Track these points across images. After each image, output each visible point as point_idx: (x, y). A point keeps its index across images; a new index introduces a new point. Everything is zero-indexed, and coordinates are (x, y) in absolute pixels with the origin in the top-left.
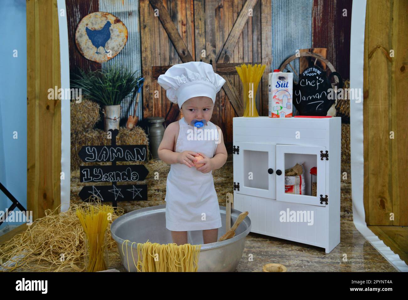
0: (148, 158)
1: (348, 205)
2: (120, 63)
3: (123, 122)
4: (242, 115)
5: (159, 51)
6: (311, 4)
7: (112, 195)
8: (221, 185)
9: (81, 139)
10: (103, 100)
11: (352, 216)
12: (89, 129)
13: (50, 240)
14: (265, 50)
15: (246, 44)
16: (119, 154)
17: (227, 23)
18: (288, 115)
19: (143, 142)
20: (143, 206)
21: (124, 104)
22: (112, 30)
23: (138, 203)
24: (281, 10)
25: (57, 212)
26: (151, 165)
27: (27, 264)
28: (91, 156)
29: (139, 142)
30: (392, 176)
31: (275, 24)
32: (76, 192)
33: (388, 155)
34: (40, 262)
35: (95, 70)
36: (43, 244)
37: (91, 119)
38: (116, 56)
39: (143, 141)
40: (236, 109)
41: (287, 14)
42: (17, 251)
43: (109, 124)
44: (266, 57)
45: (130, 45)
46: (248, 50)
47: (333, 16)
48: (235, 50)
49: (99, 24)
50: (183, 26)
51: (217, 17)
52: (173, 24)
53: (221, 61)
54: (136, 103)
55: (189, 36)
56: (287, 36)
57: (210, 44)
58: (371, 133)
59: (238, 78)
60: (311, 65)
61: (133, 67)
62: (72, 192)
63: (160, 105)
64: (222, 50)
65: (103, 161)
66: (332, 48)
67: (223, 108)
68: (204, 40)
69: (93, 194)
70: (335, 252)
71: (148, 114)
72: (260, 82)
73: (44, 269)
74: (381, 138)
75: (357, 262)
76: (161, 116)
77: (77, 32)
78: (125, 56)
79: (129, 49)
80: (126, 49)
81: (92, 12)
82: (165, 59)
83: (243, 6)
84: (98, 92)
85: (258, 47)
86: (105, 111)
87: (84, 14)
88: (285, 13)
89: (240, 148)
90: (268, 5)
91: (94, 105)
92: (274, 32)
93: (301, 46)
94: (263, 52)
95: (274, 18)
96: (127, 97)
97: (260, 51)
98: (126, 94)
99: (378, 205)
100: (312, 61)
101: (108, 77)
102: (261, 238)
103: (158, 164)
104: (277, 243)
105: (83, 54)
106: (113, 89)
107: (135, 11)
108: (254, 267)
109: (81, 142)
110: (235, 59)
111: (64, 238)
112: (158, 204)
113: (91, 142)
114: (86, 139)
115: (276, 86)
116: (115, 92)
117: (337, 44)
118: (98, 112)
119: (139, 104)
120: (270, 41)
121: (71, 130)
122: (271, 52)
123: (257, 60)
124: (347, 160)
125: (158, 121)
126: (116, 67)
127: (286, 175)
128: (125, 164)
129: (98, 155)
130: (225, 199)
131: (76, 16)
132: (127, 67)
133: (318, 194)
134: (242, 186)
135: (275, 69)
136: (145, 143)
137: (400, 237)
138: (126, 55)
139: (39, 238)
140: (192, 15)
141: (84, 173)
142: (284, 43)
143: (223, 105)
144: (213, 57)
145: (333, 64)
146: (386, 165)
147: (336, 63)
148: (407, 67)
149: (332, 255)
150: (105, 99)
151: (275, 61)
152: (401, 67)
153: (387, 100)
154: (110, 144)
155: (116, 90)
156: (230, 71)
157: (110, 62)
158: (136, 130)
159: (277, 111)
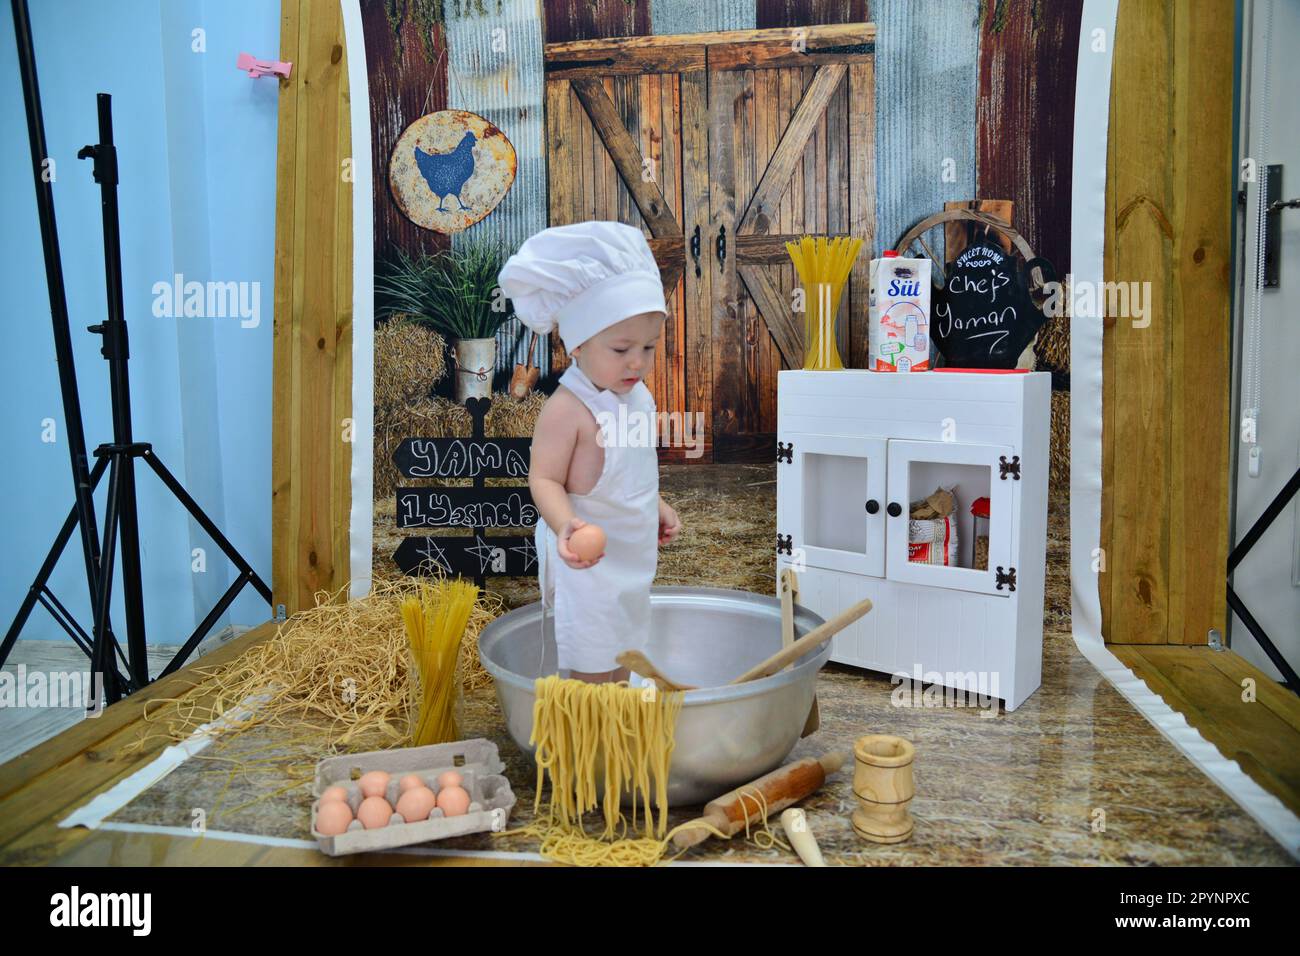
1: (1061, 593)
2: (495, 234)
3: (502, 380)
4: (800, 366)
5: (592, 203)
6: (974, 91)
7: (474, 561)
8: (743, 541)
9: (398, 421)
10: (454, 326)
11: (1069, 621)
12: (419, 398)
13: (329, 664)
14: (859, 204)
15: (810, 188)
16: (490, 459)
17: (764, 136)
18: (917, 366)
21: (504, 335)
22: (477, 153)
24: (898, 105)
25: (344, 599)
27: (278, 716)
28: (423, 463)
30: (1169, 522)
31: (884, 138)
32: (386, 551)
33: (1163, 470)
34: (307, 713)
35: (435, 253)
36: (312, 673)
37: (424, 372)
38: (487, 218)
40: (786, 351)
41: (915, 112)
42: (255, 686)
43: (468, 385)
44: (863, 219)
45: (521, 190)
46: (816, 202)
47: (1028, 121)
48: (782, 203)
49: (446, 139)
50: (653, 143)
51: (739, 119)
52: (629, 139)
53: (746, 230)
55: (667, 167)
56: (913, 169)
57: (720, 188)
58: (1122, 414)
59: (790, 272)
62: (376, 551)
64: (751, 202)
65: (451, 475)
66: (1027, 199)
67: (752, 347)
68: (706, 176)
69: (427, 557)
70: (1029, 709)
72: (845, 285)
73: (316, 730)
74: (1146, 427)
75: (1082, 732)
77: (393, 159)
78: (508, 217)
79: (518, 201)
80: (510, 199)
81: (432, 112)
83: (803, 94)
84: (441, 305)
85: (840, 195)
86: (458, 354)
87: (412, 115)
88: (909, 112)
89: (794, 449)
90: (867, 91)
91: (431, 339)
92: (881, 158)
93: (949, 193)
94: (854, 207)
95: (881, 122)
97: (845, 204)
99: (1135, 594)
100: (977, 231)
101: (467, 268)
102: (845, 672)
104: (884, 686)
105: (407, 212)
106: (477, 299)
107: (535, 107)
108: (828, 743)
109: (399, 428)
110: (783, 223)
111: (360, 661)
113: (422, 428)
114: (410, 421)
115: (889, 293)
116: (483, 306)
117: (1040, 189)
118: (441, 356)
120: (871, 182)
121: (375, 400)
122: (874, 208)
123: (839, 224)
124: (1060, 483)
127: (912, 517)
128: (505, 486)
129: (440, 461)
131: (392, 121)
133: (992, 565)
134: (798, 544)
135: (884, 250)
137: (1185, 672)
138: (510, 214)
139: (303, 659)
140: (677, 116)
141: (405, 505)
142: (907, 188)
143: (753, 339)
144: (728, 219)
145: (1028, 242)
146: (1157, 495)
147: (1037, 237)
148: (1209, 251)
149: (1022, 717)
150: (457, 324)
151: (883, 231)
152: (1194, 250)
153: (1162, 333)
154: (469, 434)
155: (483, 301)
156: (769, 255)
157: (471, 231)
158: (532, 402)
159: (892, 354)
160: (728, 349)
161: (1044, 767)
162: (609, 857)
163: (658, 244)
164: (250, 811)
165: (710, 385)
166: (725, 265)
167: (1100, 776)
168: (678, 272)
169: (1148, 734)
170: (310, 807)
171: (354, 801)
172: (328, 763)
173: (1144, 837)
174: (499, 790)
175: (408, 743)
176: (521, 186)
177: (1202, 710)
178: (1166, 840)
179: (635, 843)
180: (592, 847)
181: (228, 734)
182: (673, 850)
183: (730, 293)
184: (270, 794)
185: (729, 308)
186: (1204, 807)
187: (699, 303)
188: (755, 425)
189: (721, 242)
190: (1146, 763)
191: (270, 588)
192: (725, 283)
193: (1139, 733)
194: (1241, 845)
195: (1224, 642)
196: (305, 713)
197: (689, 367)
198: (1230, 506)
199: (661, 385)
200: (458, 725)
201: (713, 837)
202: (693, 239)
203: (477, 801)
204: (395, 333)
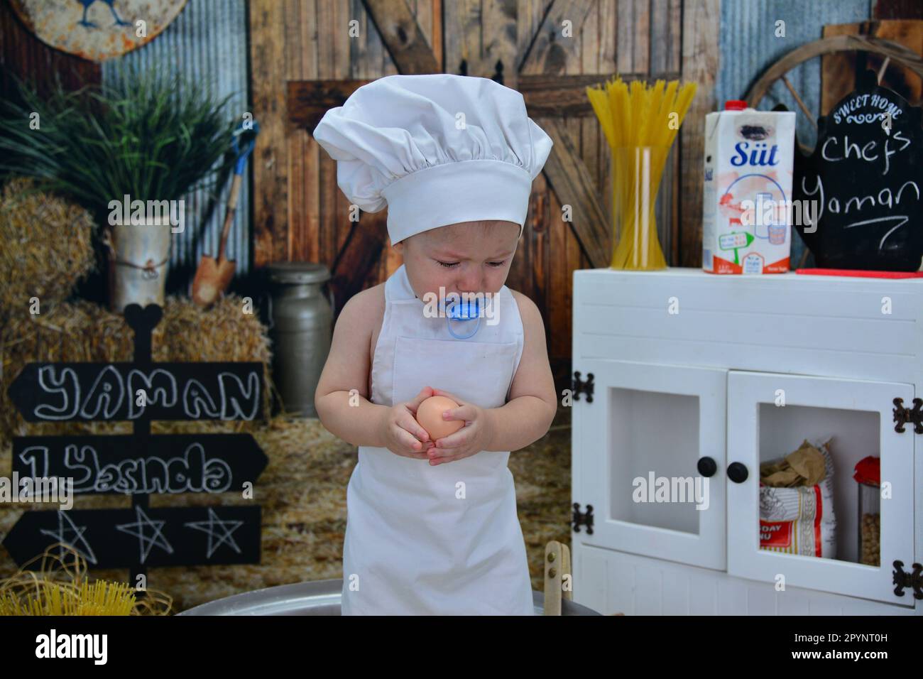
0: (268, 411)
2: (170, 65)
3: (180, 277)
4: (606, 263)
5: (312, 25)
7: (131, 544)
8: (526, 511)
9: (19, 336)
12: (53, 302)
14: (696, 29)
15: (626, 6)
16: (160, 394)
18: (772, 266)
19: (249, 352)
20: (243, 586)
23: (224, 573)
26: (275, 435)
28: (57, 400)
29: (237, 350)
35: (77, 88)
37: (61, 265)
38: (157, 41)
39: (251, 346)
40: (587, 241)
43: (128, 284)
44: (701, 52)
46: (634, 27)
48: (585, 28)
53: (534, 67)
54: (228, 210)
57: (497, 5)
59: (594, 131)
60: (866, 83)
61: (217, 81)
63: (314, 222)
64: (540, 26)
65: (100, 417)
67: (540, 236)
69: (58, 541)
71: (270, 253)
72: (673, 145)
76: (315, 259)
78: (188, 40)
79: (203, 17)
80: (191, 13)
82: (334, 57)
84: (88, 166)
85: (669, 16)
86: (114, 239)
89: (596, 381)
91: (72, 216)
93: (830, 11)
94: (689, 34)
96: (195, 190)
97: (675, 30)
98: (193, 180)
100: (869, 67)
101: (127, 113)
103: (303, 432)
105: (32, 24)
106: (143, 160)
109: (20, 347)
110: (586, 58)
112: (297, 580)
113: (57, 347)
114: (37, 337)
115: (733, 161)
116: (152, 171)
118: (88, 241)
119: (239, 215)
122: (718, 35)
123: (666, 59)
125: (308, 278)
126: (154, 77)
127: (763, 483)
128: (181, 432)
129: (83, 397)
130: (540, 562)
132: (198, 79)
133: (887, 558)
134: (602, 519)
135: (729, 99)
136: (257, 356)
138: (192, 36)
141: (26, 462)
144: (507, 52)
151: (729, 68)
155: (154, 163)
156: (564, 104)
157: (132, 58)
158: (225, 310)
159: (735, 250)
204: (15, 207)
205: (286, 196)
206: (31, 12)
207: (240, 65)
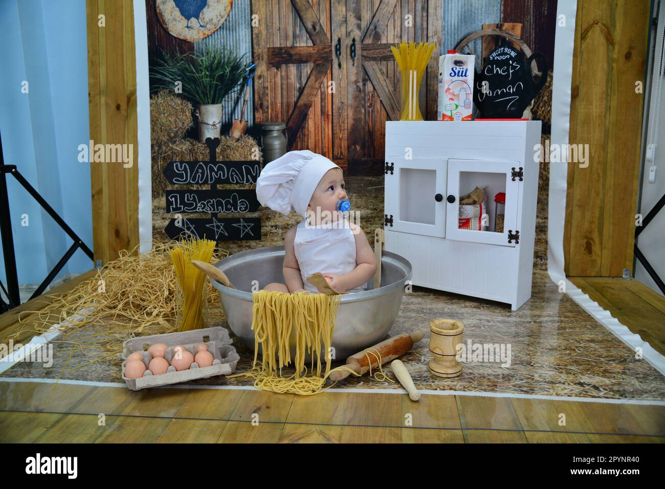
1: (542, 249)
2: (221, 42)
3: (226, 128)
5: (278, 24)
8: (365, 220)
9: (165, 153)
10: (198, 97)
11: (546, 264)
12: (178, 139)
13: (129, 289)
14: (433, 25)
15: (405, 15)
16: (220, 173)
18: (465, 117)
21: (227, 102)
23: (247, 244)
25: (136, 254)
27: (100, 319)
28: (181, 176)
29: (249, 157)
30: (604, 208)
32: (160, 228)
33: (601, 179)
34: (117, 317)
35: (185, 53)
36: (119, 294)
37: (180, 124)
38: (216, 33)
39: (255, 156)
42: (85, 303)
43: (206, 132)
44: (435, 35)
45: (235, 16)
48: (389, 24)
53: (368, 41)
54: (244, 100)
56: (465, 4)
57: (353, 16)
59: (393, 66)
61: (240, 48)
62: (154, 228)
63: (279, 105)
64: (370, 24)
65: (198, 183)
66: (530, 23)
67: (371, 109)
68: (344, 9)
69: (185, 230)
70: (524, 309)
71: (262, 118)
73: (122, 325)
75: (554, 321)
76: (280, 120)
78: (228, 32)
79: (234, 22)
80: (229, 21)
82: (286, 37)
84: (189, 84)
85: (422, 20)
86: (200, 113)
89: (394, 166)
91: (184, 105)
93: (485, 19)
94: (430, 27)
96: (231, 93)
97: (425, 25)
98: (230, 89)
99: (583, 249)
101: (204, 62)
102: (422, 291)
105: (168, 28)
106: (211, 81)
109: (166, 157)
110: (389, 37)
111: (147, 287)
113: (180, 156)
114: (172, 153)
115: (450, 75)
116: (214, 85)
117: (538, 17)
118: (190, 114)
119: (249, 102)
120: (440, 12)
121: (152, 140)
122: (442, 28)
123: (421, 33)
124: (543, 187)
125: (277, 128)
126: (215, 47)
127: (461, 204)
128: (229, 189)
129: (191, 175)
132: (232, 48)
133: (506, 230)
134: (396, 220)
135: (449, 49)
136: (257, 160)
137: (610, 290)
138: (229, 30)
139: (113, 287)
141: (171, 200)
142: (461, 15)
143: (371, 105)
144: (357, 34)
145: (530, 47)
146: (597, 194)
147: (535, 45)
148: (634, 53)
149: (521, 313)
150: (199, 95)
151: (446, 41)
152: (626, 52)
153: (604, 101)
154: (207, 159)
155: (215, 82)
156: (380, 55)
157: (206, 40)
158: (244, 141)
159: (451, 111)
160: (356, 111)
161: (534, 338)
162: (293, 387)
163: (317, 49)
164: (86, 368)
165: (346, 131)
166: (355, 61)
167: (564, 343)
168: (328, 65)
169: (591, 322)
170: (121, 366)
171: (147, 360)
172: (131, 342)
173: (589, 373)
174: (230, 353)
175: (176, 331)
176: (235, 13)
177: (620, 309)
178: (601, 374)
179: (308, 379)
180: (284, 382)
181: (70, 329)
182: (329, 383)
183: (358, 77)
184: (96, 359)
185: (357, 86)
186: (621, 357)
187: (340, 84)
188: (372, 154)
189: (353, 48)
190: (589, 336)
191: (92, 251)
192: (355, 72)
193: (586, 321)
194: (642, 376)
195: (631, 276)
196: (115, 317)
197: (334, 121)
198: (637, 201)
199: (318, 132)
200: (205, 321)
201: (351, 376)
202: (336, 46)
203: (217, 358)
204: (162, 102)
205: (268, 94)
206: (167, 23)
207: (249, 42)
